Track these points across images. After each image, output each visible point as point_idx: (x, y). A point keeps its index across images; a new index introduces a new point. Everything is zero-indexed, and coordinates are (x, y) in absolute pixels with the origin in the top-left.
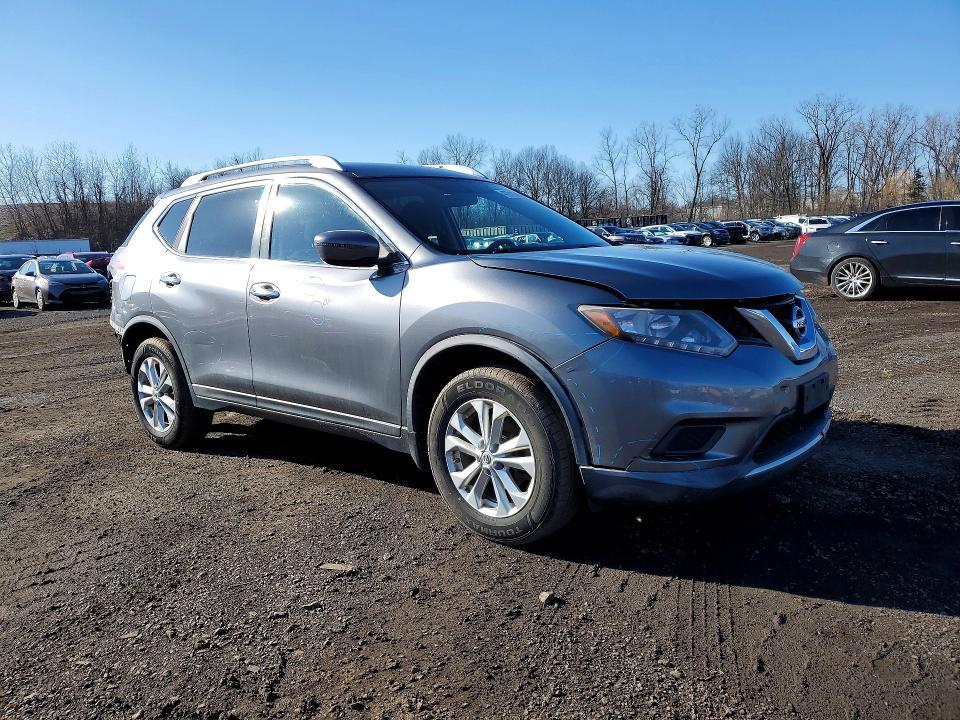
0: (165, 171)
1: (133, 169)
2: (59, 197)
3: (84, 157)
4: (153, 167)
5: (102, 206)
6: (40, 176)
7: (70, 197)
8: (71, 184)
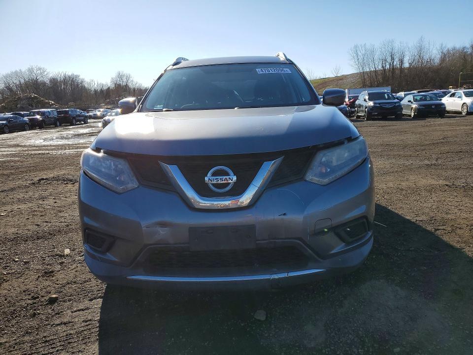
0: (439, 48)
1: (420, 50)
2: (383, 67)
3: (397, 46)
4: (431, 47)
5: (402, 69)
6: (376, 57)
7: (388, 66)
8: (389, 60)
